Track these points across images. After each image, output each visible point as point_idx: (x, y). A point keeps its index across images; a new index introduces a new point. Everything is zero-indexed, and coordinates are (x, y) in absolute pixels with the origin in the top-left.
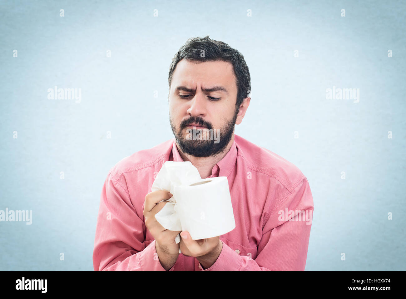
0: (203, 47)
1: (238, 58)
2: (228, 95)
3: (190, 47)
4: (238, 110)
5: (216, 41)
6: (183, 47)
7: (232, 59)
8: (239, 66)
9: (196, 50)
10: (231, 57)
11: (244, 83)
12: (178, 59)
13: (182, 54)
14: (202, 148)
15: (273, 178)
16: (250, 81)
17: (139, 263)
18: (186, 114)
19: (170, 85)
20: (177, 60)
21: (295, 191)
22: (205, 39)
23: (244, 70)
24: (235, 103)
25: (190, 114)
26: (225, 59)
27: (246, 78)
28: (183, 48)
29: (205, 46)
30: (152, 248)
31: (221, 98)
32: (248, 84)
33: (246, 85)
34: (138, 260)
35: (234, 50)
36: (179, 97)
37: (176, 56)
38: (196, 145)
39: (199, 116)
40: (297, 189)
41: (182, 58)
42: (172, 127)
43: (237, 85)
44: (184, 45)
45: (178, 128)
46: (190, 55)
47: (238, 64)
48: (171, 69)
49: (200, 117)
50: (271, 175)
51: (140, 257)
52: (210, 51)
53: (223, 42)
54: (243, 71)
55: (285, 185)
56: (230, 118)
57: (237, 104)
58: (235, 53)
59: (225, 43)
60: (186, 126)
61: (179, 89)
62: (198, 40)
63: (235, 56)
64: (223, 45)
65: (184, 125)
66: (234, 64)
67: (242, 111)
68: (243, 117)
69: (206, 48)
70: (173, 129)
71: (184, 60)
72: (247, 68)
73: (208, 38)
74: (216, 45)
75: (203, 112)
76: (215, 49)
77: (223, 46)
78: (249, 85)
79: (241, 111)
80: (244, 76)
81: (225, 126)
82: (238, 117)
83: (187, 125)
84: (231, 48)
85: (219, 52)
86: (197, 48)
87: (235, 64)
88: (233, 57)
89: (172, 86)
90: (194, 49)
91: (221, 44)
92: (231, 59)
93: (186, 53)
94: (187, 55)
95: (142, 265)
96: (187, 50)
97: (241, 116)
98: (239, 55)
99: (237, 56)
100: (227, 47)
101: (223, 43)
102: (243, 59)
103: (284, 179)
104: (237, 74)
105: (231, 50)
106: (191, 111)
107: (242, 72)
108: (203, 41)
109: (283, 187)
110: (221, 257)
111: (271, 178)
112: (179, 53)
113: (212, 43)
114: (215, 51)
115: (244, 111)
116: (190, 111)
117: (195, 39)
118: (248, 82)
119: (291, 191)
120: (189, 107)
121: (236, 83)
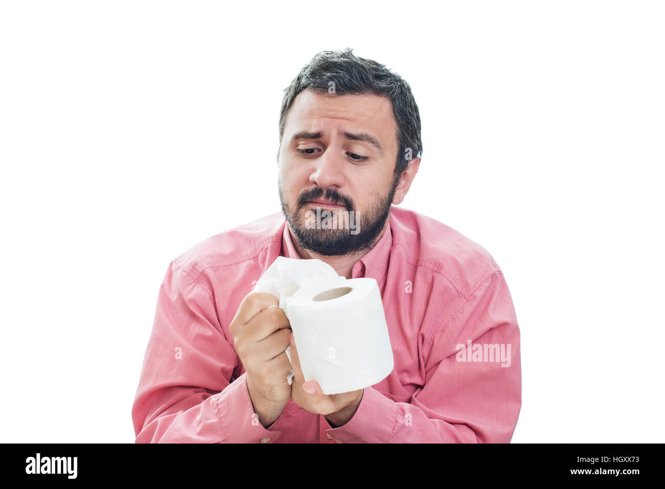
0: (342, 70)
1: (402, 90)
2: (382, 154)
3: (317, 70)
4: (397, 181)
5: (364, 60)
6: (306, 68)
7: (390, 91)
8: (403, 104)
9: (329, 74)
10: (388, 88)
11: (409, 134)
12: (297, 89)
13: (304, 81)
14: (334, 242)
15: (439, 274)
16: (420, 131)
17: (216, 411)
18: (307, 182)
19: (282, 133)
20: (296, 91)
21: (475, 297)
22: (343, 55)
23: (409, 112)
24: (394, 170)
25: (315, 183)
26: (379, 92)
27: (413, 126)
28: (307, 71)
29: (344, 69)
30: (241, 386)
31: (370, 159)
32: (417, 136)
33: (412, 137)
34: (215, 407)
35: (394, 76)
36: (297, 153)
37: (294, 84)
38: (323, 237)
39: (330, 188)
40: (479, 294)
41: (305, 87)
42: (283, 204)
43: (397, 137)
44: (309, 64)
45: (293, 205)
46: (318, 83)
47: (400, 101)
48: (285, 106)
49: (333, 188)
50: (436, 269)
51: (219, 402)
52: (352, 77)
53: (375, 63)
54: (408, 114)
55: (458, 287)
56: (384, 193)
57: (397, 171)
58: (397, 81)
59: (380, 63)
60: (308, 202)
61: (297, 137)
62: (332, 57)
63: (396, 87)
64: (375, 66)
65: (305, 200)
66: (393, 101)
67: (404, 182)
68: (406, 191)
69: (346, 72)
70: (285, 207)
71: (308, 91)
72: (416, 109)
73: (350, 55)
74: (363, 67)
75: (338, 180)
76: (362, 75)
77: (376, 68)
78: (417, 139)
79: (402, 182)
80: (409, 122)
81: (375, 206)
82: (398, 192)
83: (308, 200)
84: (389, 73)
85: (367, 79)
86: (331, 72)
87: (395, 101)
88: (392, 89)
89: (285, 134)
90: (326, 73)
91: (373, 66)
92: (388, 92)
93: (311, 79)
94: (314, 83)
95: (221, 415)
96: (313, 74)
97: (403, 190)
98: (403, 85)
99: (400, 86)
100: (383, 71)
101: (377, 64)
102: (410, 93)
103: (457, 277)
104: (399, 118)
105: (389, 77)
106: (318, 179)
107: (406, 115)
108: (342, 59)
109: (454, 291)
110: (361, 410)
111: (435, 274)
112: (299, 79)
113: (356, 63)
114: (362, 78)
115: (409, 182)
116: (315, 176)
117: (329, 55)
118: (416, 133)
119: (467, 298)
120: (314, 170)
121: (396, 135)
